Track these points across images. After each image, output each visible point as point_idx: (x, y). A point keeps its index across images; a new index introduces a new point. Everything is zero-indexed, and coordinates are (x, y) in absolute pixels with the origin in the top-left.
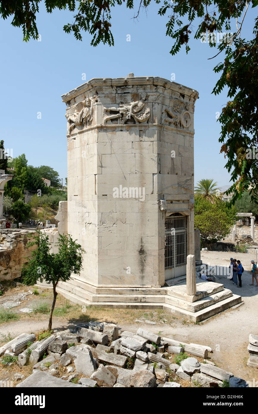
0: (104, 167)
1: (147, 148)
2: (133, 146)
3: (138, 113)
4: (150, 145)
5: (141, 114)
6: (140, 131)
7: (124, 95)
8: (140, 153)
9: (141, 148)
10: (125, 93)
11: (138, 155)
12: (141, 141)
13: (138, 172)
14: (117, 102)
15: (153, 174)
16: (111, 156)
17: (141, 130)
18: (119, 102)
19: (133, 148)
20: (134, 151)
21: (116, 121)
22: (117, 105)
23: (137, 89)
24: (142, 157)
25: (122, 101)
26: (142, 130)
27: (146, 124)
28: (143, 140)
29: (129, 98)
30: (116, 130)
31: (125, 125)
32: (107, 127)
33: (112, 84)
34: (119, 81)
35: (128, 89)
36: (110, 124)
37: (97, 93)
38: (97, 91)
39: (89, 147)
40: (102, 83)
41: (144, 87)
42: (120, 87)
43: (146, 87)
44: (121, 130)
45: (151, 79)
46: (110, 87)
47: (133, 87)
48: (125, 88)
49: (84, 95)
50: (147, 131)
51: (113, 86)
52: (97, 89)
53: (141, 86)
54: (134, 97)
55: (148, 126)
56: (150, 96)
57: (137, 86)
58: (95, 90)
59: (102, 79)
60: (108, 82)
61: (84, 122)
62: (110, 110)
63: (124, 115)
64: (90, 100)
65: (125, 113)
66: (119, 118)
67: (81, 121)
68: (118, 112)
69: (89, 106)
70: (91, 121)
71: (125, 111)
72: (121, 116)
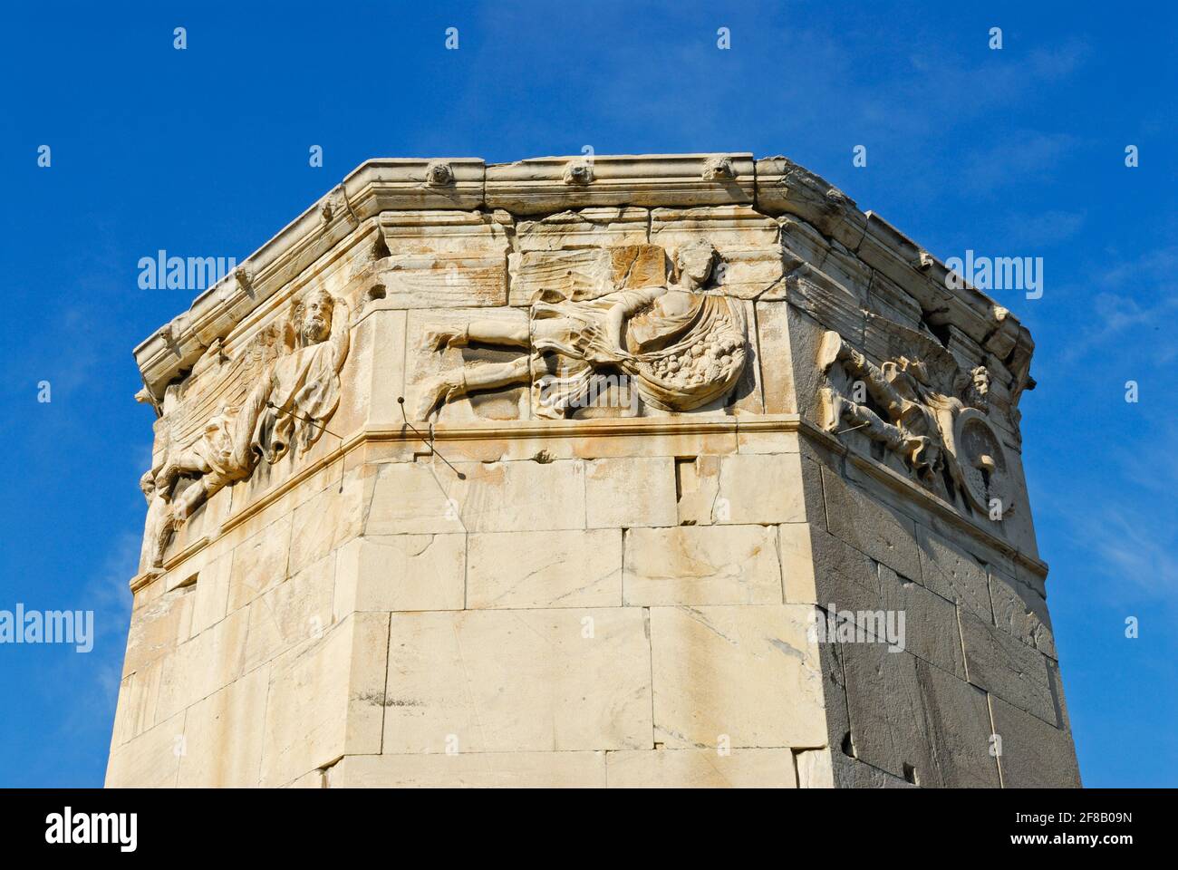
0: (401, 704)
1: (734, 570)
2: (628, 559)
3: (664, 352)
4: (756, 551)
5: (679, 354)
6: (679, 461)
7: (565, 254)
8: (683, 606)
9: (691, 571)
10: (566, 248)
11: (665, 617)
12: (685, 524)
13: (669, 741)
14: (516, 297)
15: (796, 752)
16: (458, 627)
17: (685, 453)
18: (530, 294)
19: (633, 571)
20: (635, 589)
21: (508, 404)
22: (518, 311)
23: (649, 228)
24: (699, 633)
26: (692, 460)
27: (717, 416)
28: (703, 518)
29: (596, 274)
30: (505, 458)
31: (571, 424)
32: (441, 437)
33: (488, 196)
34: (532, 178)
35: (588, 225)
36: (460, 415)
37: (381, 251)
38: (382, 236)
39: (291, 594)
40: (420, 187)
41: (697, 218)
42: (538, 216)
43: (707, 218)
44: (541, 459)
45: (737, 167)
46: (475, 216)
47: (626, 216)
48: (572, 222)
49: (291, 293)
50: (728, 465)
51: (492, 211)
52: (386, 225)
53: (672, 213)
54: (629, 265)
55: (737, 430)
56: (741, 265)
57: (650, 208)
58: (372, 229)
59: (425, 165)
60: (458, 184)
61: (274, 437)
62: (467, 334)
63: (566, 360)
64: (330, 301)
65: (569, 346)
66: (526, 381)
67: (256, 438)
68: (524, 347)
69: (320, 335)
70: (327, 419)
71: (573, 335)
72: (542, 365)
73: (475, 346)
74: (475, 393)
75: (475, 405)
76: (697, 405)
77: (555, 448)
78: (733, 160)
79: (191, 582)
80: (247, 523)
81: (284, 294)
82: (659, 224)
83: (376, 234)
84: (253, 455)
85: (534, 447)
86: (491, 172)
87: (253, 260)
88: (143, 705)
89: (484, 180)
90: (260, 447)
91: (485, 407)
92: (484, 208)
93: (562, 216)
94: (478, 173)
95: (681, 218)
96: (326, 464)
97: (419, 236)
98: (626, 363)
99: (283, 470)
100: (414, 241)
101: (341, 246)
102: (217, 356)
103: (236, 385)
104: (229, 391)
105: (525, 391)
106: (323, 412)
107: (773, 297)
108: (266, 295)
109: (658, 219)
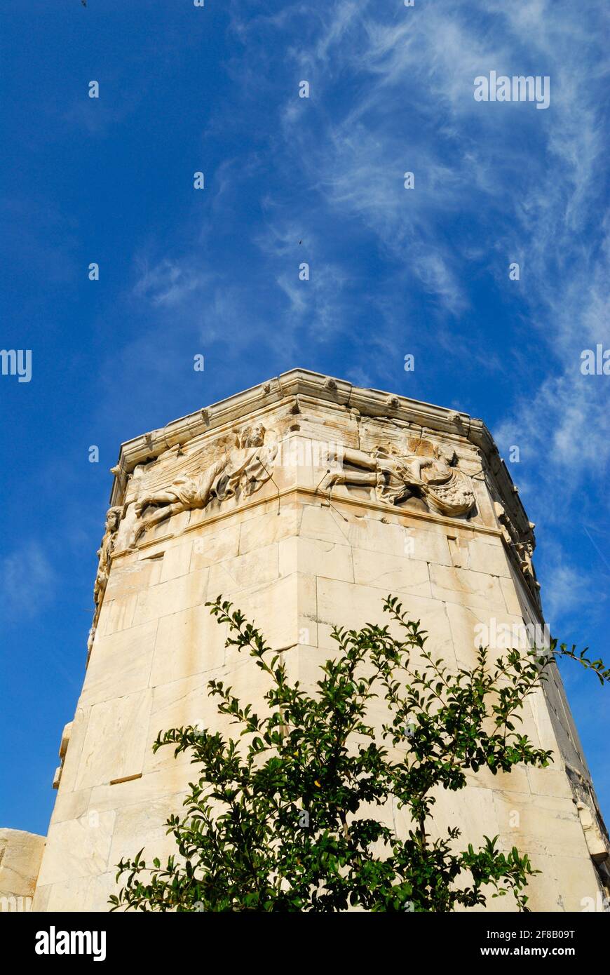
0: (326, 623)
1: (482, 593)
2: (432, 578)
4: (491, 587)
5: (445, 490)
6: (449, 537)
8: (461, 604)
9: (463, 590)
10: (385, 433)
11: (453, 608)
12: (456, 567)
16: (352, 591)
17: (451, 535)
19: (435, 583)
20: (437, 591)
21: (365, 493)
23: (421, 434)
24: (470, 618)
25: (381, 446)
26: (455, 538)
27: (463, 522)
28: (464, 565)
29: (403, 448)
30: (366, 516)
31: (397, 508)
32: (334, 499)
33: (351, 400)
34: (373, 398)
35: (395, 426)
36: (341, 491)
37: (295, 411)
38: (297, 405)
39: (244, 562)
40: (320, 387)
41: (443, 436)
42: (372, 416)
43: (447, 437)
44: (382, 521)
45: (462, 418)
46: (343, 407)
47: (412, 426)
48: (387, 422)
49: (233, 426)
50: (471, 544)
51: (351, 408)
52: (300, 400)
53: (432, 431)
54: (416, 447)
55: (474, 530)
56: (466, 461)
57: (422, 427)
58: (292, 400)
59: (324, 377)
60: (338, 391)
61: (228, 487)
62: (345, 456)
63: (394, 479)
64: (264, 429)
65: (396, 472)
66: (373, 484)
67: (214, 486)
68: (372, 469)
69: (259, 443)
70: (265, 481)
71: (398, 468)
72: (383, 478)
73: (348, 463)
74: (349, 484)
76: (454, 515)
77: (389, 517)
78: (462, 415)
79: (159, 556)
80: (203, 529)
81: (228, 426)
82: (426, 434)
83: (294, 403)
84: (211, 495)
85: (380, 515)
86: (354, 390)
87: (212, 407)
88: (122, 617)
89: (350, 392)
90: (216, 491)
91: (353, 491)
92: (348, 405)
93: (383, 419)
94: (348, 388)
95: (435, 434)
96: (266, 502)
97: (315, 409)
98: (424, 486)
99: (229, 505)
100: (312, 411)
101: (271, 407)
102: (177, 452)
103: (194, 464)
104: (188, 467)
105: (372, 489)
106: (263, 477)
107: (479, 478)
108: (215, 426)
109: (425, 432)
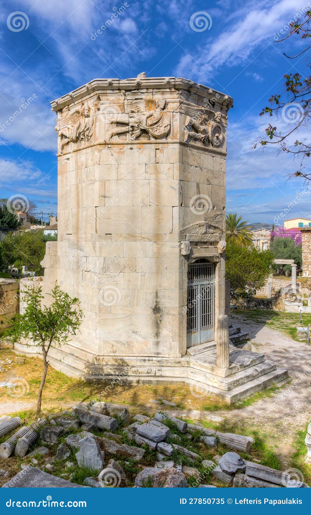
0: (108, 197)
1: (165, 172)
2: (146, 170)
3: (154, 126)
4: (169, 169)
5: (157, 127)
6: (156, 149)
7: (135, 101)
8: (155, 180)
9: (157, 173)
10: (136, 99)
11: (153, 182)
12: (157, 163)
13: (152, 205)
14: (126, 111)
15: (173, 207)
16: (117, 183)
17: (158, 148)
18: (129, 111)
19: (147, 172)
20: (147, 176)
21: (125, 136)
22: (127, 115)
23: (153, 94)
24: (158, 185)
25: (133, 110)
26: (159, 149)
27: (164, 140)
28: (160, 162)
29: (142, 106)
30: (124, 148)
32: (112, 144)
33: (120, 87)
34: (129, 83)
35: (140, 93)
36: (116, 139)
37: (99, 99)
38: (99, 95)
39: (87, 171)
40: (106, 85)
41: (163, 92)
42: (130, 91)
43: (164, 92)
44: (131, 149)
45: (171, 80)
46: (117, 91)
47: (148, 91)
48: (137, 92)
49: (81, 102)
50: (165, 151)
51: (121, 90)
52: (100, 94)
53: (158, 90)
54: (148, 104)
55: (167, 143)
56: (171, 103)
57: (153, 89)
58: (97, 94)
59: (107, 80)
60: (114, 85)
61: (82, 137)
62: (117, 120)
63: (136, 128)
64: (89, 108)
65: (136, 125)
66: (128, 132)
67: (78, 136)
68: (127, 124)
69: (88, 116)
70: (91, 136)
71: (137, 123)
72: (131, 129)
74: (119, 134)
75: (119, 137)
76: (161, 138)
77: (133, 146)
78: (171, 79)
79: (68, 159)
80: (78, 152)
82: (155, 93)
83: (98, 95)
85: (130, 146)
86: (121, 82)
87: (73, 92)
88: (62, 181)
89: (119, 84)
91: (120, 137)
92: (119, 90)
93: (135, 91)
94: (118, 82)
95: (159, 92)
96: (91, 147)
97: (107, 96)
98: (147, 129)
99: (83, 144)
100: (105, 97)
101: (91, 95)
105: (128, 134)
106: (90, 135)
107: (177, 111)
109: (154, 92)
